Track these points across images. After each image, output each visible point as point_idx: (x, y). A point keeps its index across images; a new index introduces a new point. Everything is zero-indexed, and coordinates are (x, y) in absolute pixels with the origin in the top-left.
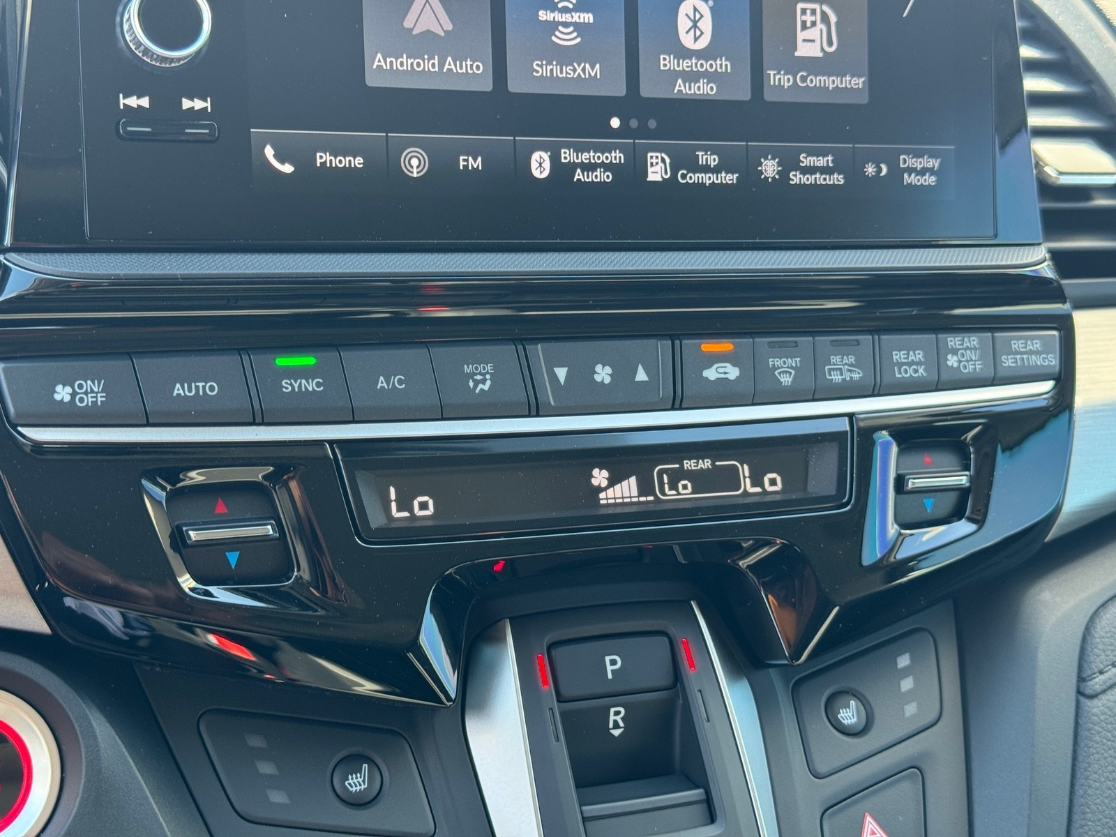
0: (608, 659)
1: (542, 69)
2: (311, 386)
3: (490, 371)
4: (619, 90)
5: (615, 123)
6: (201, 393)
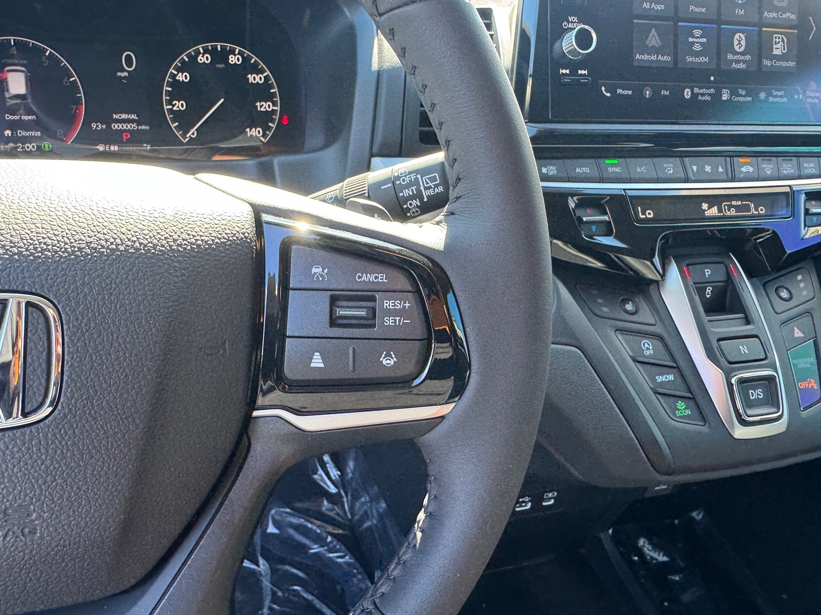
0: (706, 270)
1: (689, 59)
2: (617, 170)
3: (672, 167)
4: (713, 66)
5: (712, 78)
6: (584, 171)
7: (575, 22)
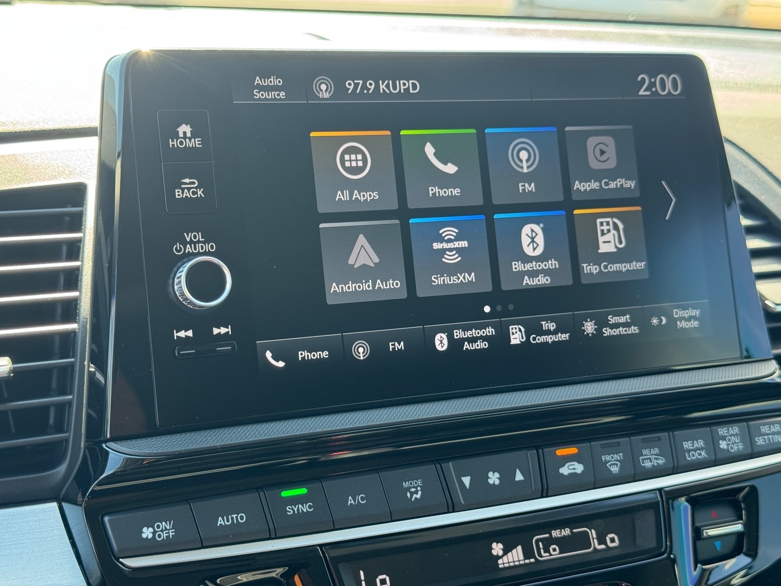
1: (438, 280)
2: (305, 508)
3: (420, 485)
4: (488, 287)
5: (487, 309)
6: (235, 522)
7: (199, 242)
